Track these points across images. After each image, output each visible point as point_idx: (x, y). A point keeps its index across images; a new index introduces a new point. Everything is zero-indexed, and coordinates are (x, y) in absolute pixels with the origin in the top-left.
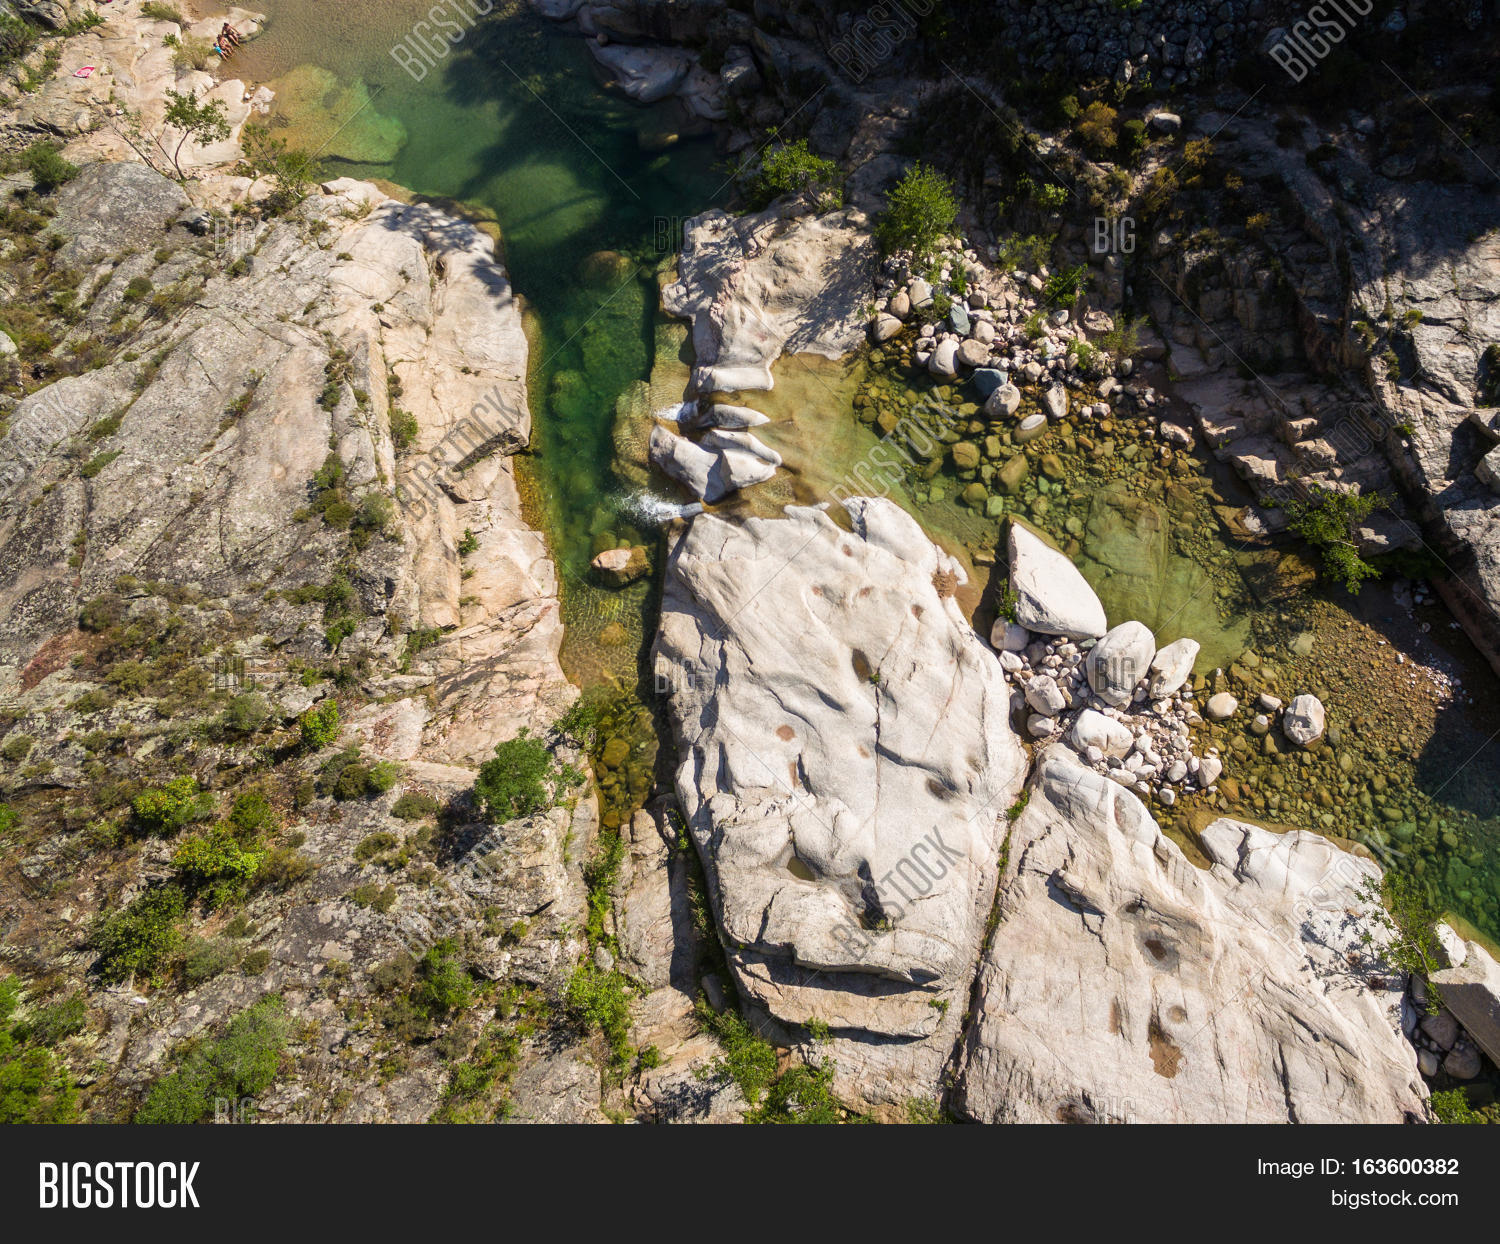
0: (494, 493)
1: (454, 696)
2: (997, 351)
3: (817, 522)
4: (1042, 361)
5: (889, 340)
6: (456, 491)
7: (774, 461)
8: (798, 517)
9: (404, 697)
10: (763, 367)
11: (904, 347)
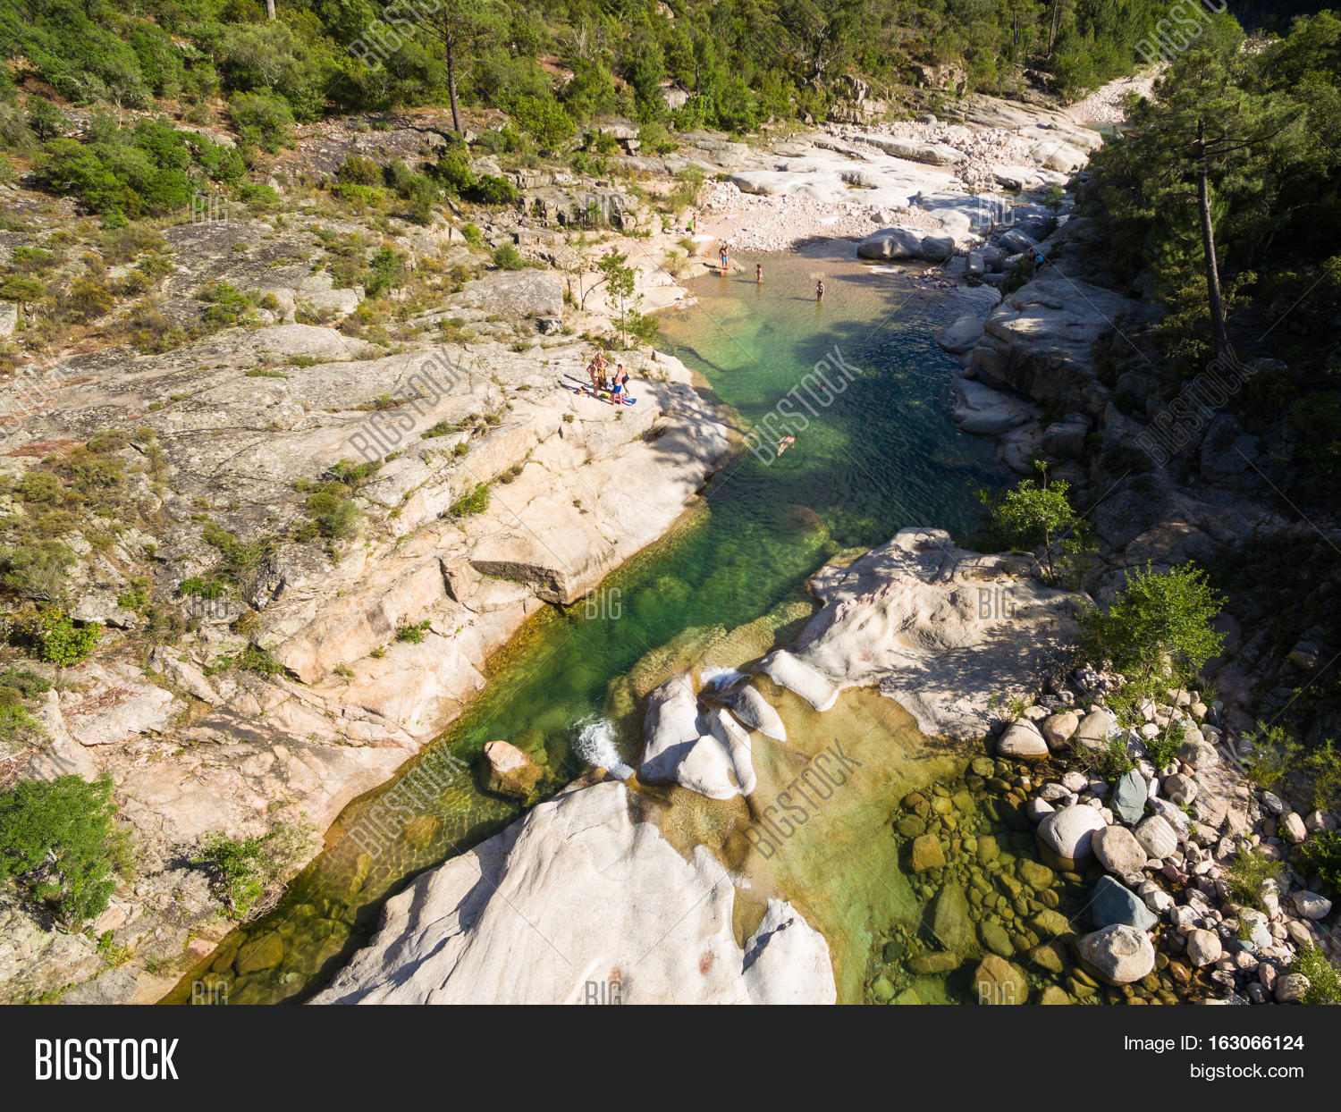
0: (489, 616)
1: (208, 732)
2: (1164, 877)
3: (715, 894)
4: (1232, 944)
5: (1015, 758)
6: (453, 582)
7: (742, 786)
8: (700, 870)
9: (169, 688)
10: (836, 684)
11: (1026, 780)
